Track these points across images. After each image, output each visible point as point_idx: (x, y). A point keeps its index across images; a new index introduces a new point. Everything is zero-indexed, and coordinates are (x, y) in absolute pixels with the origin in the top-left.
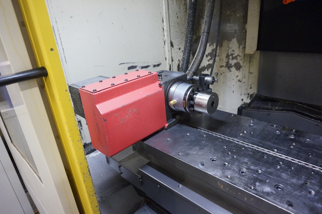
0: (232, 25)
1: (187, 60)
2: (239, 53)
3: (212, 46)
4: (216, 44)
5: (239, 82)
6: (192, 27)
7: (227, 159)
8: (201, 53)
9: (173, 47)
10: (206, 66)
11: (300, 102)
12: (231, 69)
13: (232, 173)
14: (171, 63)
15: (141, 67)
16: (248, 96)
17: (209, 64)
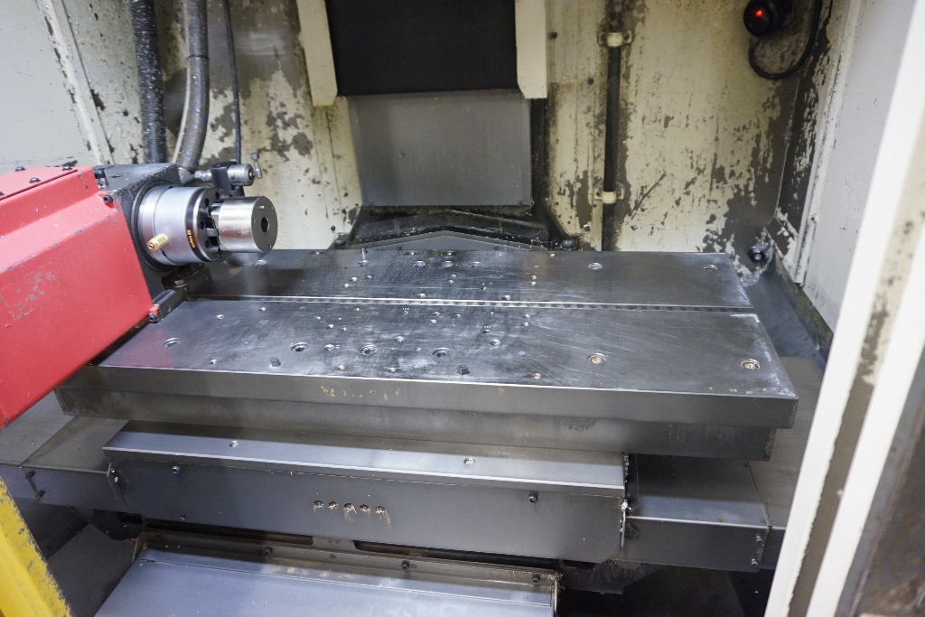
0: (264, 36)
1: (158, 141)
2: (298, 110)
3: (221, 96)
4: (233, 90)
5: (315, 185)
6: (150, 43)
7: (328, 337)
8: (197, 115)
9: (103, 108)
10: (217, 156)
12: (286, 153)
13: (346, 359)
16: (344, 215)
17: (226, 150)
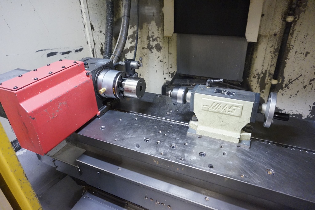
0: (150, 8)
1: (109, 43)
2: (158, 35)
3: (133, 28)
4: (137, 26)
5: (161, 63)
6: (111, 9)
7: (159, 137)
8: (123, 37)
9: (94, 30)
10: (128, 48)
11: (211, 77)
12: (152, 50)
13: (164, 149)
14: (93, 47)
15: (61, 53)
16: (169, 74)
17: (132, 47)
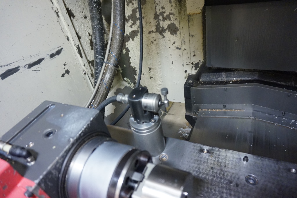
2: (171, 10)
5: (178, 50)
9: (74, 17)
10: (129, 35)
12: (164, 34)
14: (78, 43)
15: (27, 66)
16: (192, 66)
17: (133, 31)
